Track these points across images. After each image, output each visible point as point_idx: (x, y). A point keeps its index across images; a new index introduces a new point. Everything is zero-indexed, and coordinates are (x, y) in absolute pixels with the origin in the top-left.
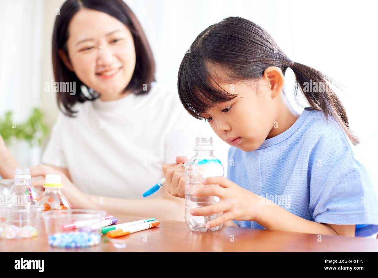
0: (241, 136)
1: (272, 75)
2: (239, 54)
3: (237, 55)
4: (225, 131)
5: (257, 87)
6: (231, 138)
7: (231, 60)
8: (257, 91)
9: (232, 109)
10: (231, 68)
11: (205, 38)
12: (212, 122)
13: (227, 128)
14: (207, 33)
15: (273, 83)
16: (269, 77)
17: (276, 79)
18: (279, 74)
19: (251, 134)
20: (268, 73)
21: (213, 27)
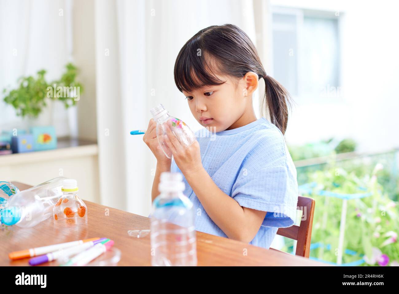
0: (213, 118)
1: (250, 79)
2: (232, 54)
3: (230, 55)
4: (202, 110)
5: (237, 83)
6: (205, 117)
7: (225, 57)
8: (237, 87)
9: (213, 95)
10: (222, 63)
11: (207, 33)
12: (192, 101)
13: (205, 108)
14: (209, 30)
15: (249, 85)
16: (248, 80)
17: (252, 82)
18: (256, 80)
19: (221, 119)
20: (249, 76)
21: (215, 28)
